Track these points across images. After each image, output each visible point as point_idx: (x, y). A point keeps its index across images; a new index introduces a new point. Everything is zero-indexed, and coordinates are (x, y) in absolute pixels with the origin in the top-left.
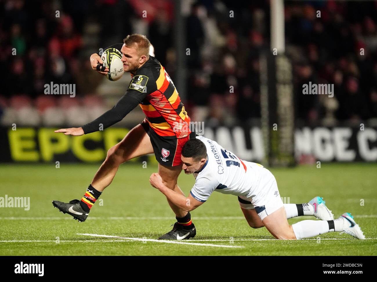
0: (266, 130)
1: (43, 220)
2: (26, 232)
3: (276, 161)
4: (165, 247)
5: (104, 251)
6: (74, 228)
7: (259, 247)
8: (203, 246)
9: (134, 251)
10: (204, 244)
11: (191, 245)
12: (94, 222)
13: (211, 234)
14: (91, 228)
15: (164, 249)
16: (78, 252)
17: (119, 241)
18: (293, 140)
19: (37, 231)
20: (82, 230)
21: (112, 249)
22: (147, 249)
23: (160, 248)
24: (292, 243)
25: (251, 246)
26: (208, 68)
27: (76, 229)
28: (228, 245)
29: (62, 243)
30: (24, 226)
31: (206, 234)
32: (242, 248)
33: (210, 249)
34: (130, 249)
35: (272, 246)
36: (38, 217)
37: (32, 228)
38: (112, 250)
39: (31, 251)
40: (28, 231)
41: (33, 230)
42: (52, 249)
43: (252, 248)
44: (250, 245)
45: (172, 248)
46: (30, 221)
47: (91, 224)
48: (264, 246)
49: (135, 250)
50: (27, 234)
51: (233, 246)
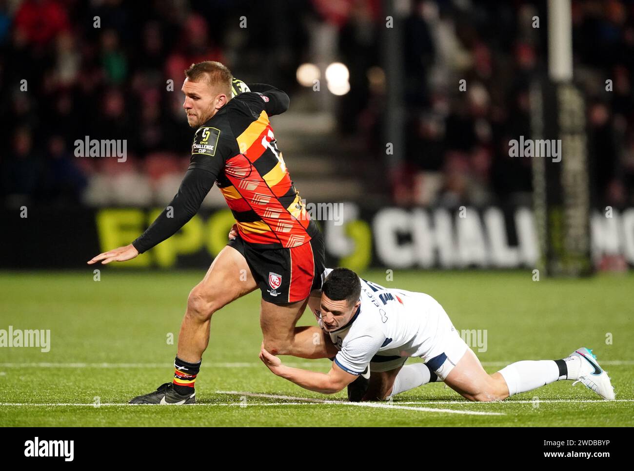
0: (541, 212)
1: (157, 369)
2: (128, 389)
3: (559, 266)
4: (369, 413)
5: (263, 421)
6: (211, 381)
7: (530, 414)
8: (435, 412)
9: (316, 422)
10: (436, 410)
11: (414, 410)
12: (246, 372)
13: (448, 391)
14: (242, 382)
15: (367, 417)
16: (219, 423)
17: (290, 404)
18: (588, 231)
19: (148, 387)
20: (225, 384)
21: (277, 417)
22: (338, 417)
23: (361, 416)
24: (586, 408)
25: (516, 413)
26: (442, 107)
27: (215, 384)
28: (477, 411)
29: (191, 408)
30: (126, 378)
31: (439, 392)
32: (502, 416)
33: (446, 417)
34: (309, 418)
35: (553, 411)
36: (149, 362)
37: (139, 383)
38: (277, 420)
39: (138, 421)
40: (132, 386)
41: (142, 386)
42: (173, 419)
43: (518, 416)
44: (515, 410)
45: (382, 415)
46: (135, 369)
47: (240, 375)
48: (539, 413)
49: (317, 419)
50: (131, 392)
51: (486, 412)
